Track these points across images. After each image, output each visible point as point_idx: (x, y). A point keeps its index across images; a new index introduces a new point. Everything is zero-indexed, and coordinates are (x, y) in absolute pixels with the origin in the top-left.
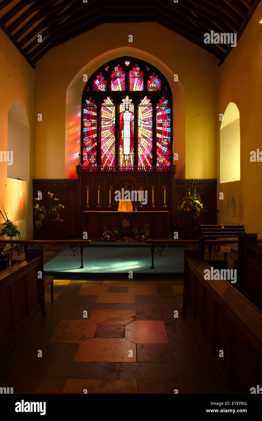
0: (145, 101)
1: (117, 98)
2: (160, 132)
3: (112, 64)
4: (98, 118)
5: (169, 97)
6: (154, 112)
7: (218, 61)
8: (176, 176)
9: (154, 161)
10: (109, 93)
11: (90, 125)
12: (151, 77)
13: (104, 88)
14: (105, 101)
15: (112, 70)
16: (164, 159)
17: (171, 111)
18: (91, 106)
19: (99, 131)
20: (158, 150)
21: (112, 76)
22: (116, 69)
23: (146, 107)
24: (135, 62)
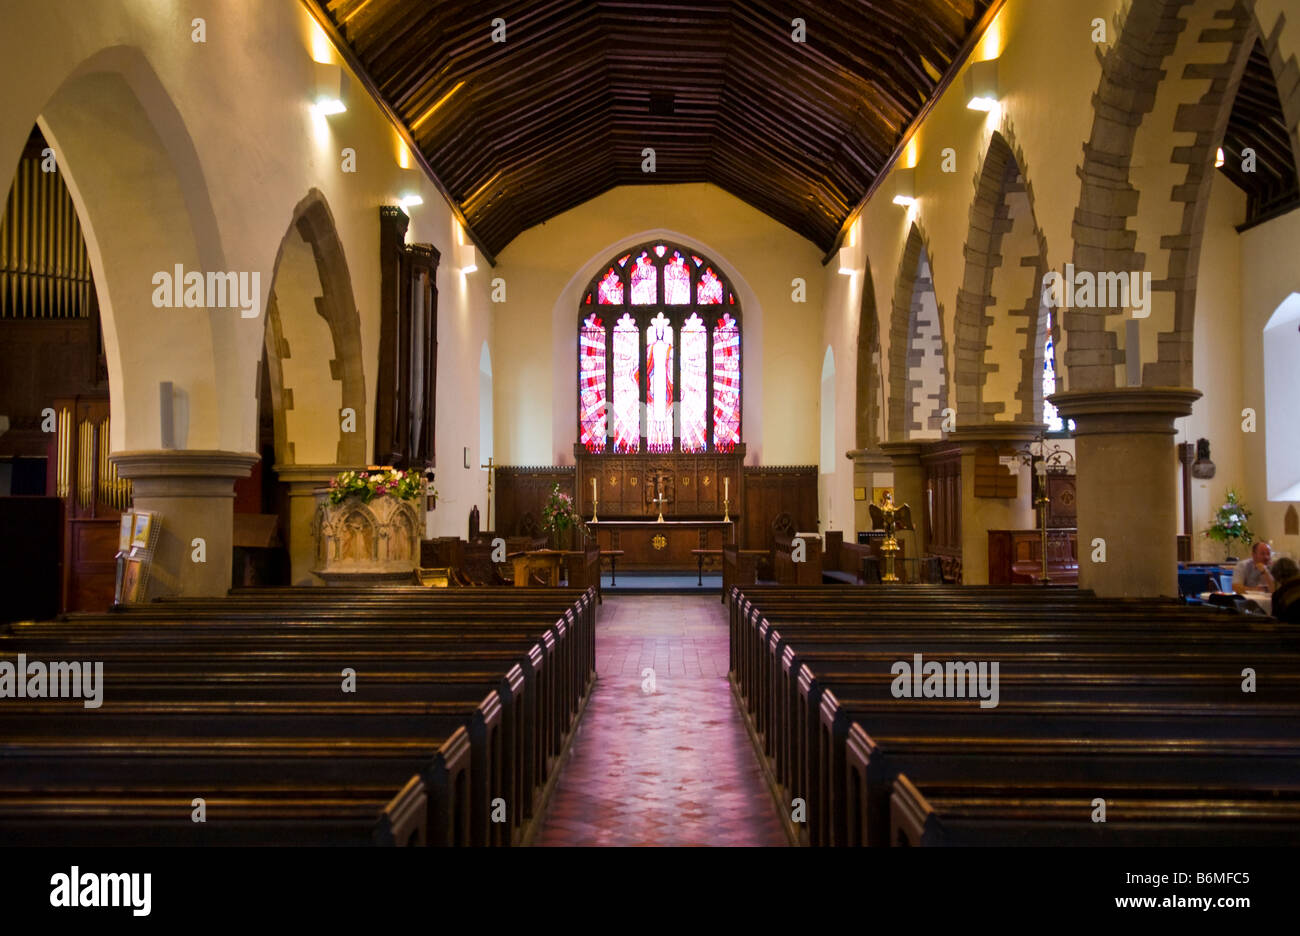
0: (694, 323)
1: (643, 317)
2: (721, 380)
3: (634, 253)
4: (609, 354)
5: (737, 314)
6: (710, 342)
7: (822, 255)
8: (747, 462)
9: (709, 433)
10: (627, 307)
11: (592, 367)
12: (703, 277)
13: (618, 298)
14: (619, 321)
15: (632, 265)
16: (727, 429)
17: (741, 340)
18: (595, 332)
19: (609, 378)
20: (716, 413)
21: (633, 275)
22: (640, 261)
23: (695, 334)
24: (673, 249)
